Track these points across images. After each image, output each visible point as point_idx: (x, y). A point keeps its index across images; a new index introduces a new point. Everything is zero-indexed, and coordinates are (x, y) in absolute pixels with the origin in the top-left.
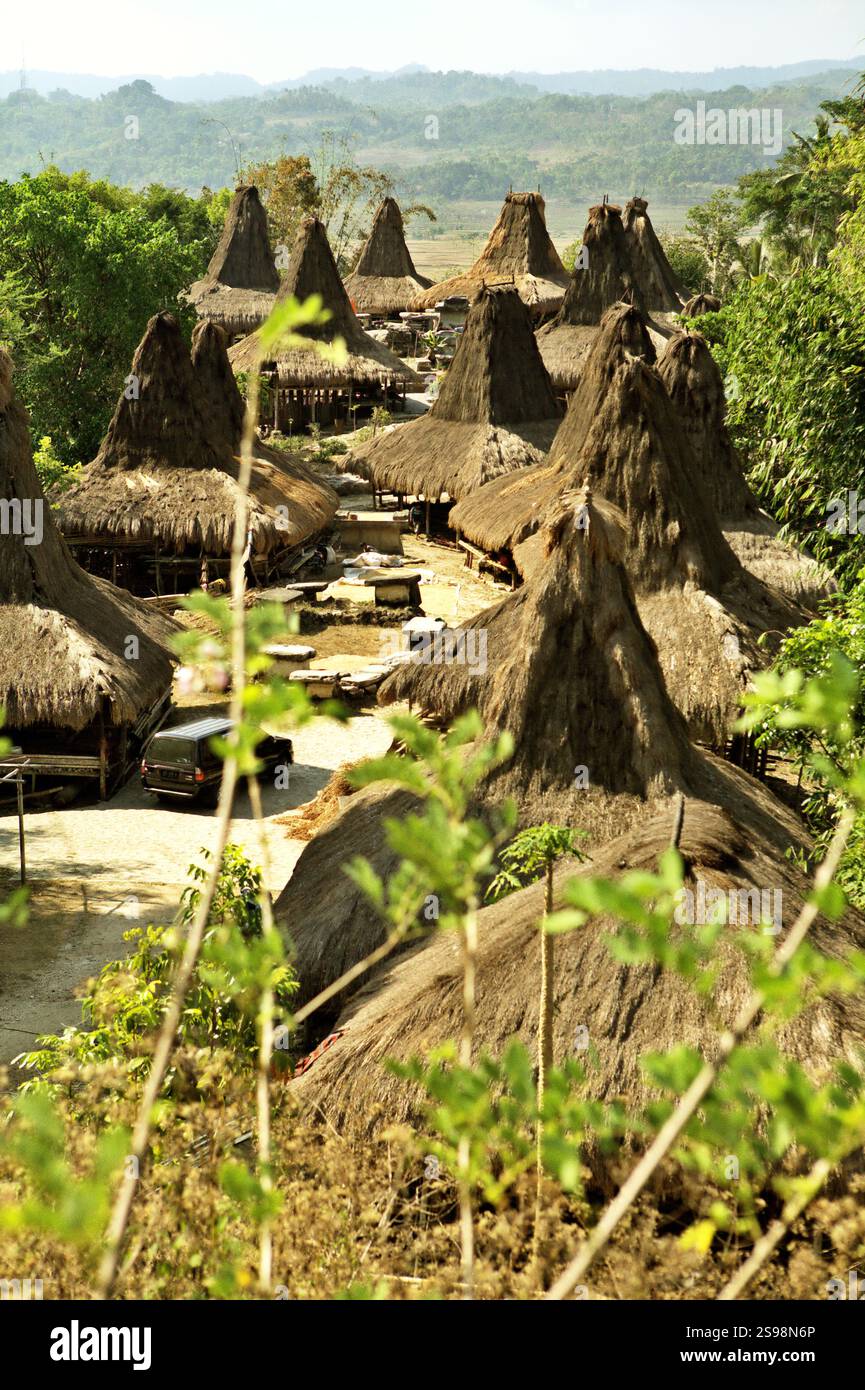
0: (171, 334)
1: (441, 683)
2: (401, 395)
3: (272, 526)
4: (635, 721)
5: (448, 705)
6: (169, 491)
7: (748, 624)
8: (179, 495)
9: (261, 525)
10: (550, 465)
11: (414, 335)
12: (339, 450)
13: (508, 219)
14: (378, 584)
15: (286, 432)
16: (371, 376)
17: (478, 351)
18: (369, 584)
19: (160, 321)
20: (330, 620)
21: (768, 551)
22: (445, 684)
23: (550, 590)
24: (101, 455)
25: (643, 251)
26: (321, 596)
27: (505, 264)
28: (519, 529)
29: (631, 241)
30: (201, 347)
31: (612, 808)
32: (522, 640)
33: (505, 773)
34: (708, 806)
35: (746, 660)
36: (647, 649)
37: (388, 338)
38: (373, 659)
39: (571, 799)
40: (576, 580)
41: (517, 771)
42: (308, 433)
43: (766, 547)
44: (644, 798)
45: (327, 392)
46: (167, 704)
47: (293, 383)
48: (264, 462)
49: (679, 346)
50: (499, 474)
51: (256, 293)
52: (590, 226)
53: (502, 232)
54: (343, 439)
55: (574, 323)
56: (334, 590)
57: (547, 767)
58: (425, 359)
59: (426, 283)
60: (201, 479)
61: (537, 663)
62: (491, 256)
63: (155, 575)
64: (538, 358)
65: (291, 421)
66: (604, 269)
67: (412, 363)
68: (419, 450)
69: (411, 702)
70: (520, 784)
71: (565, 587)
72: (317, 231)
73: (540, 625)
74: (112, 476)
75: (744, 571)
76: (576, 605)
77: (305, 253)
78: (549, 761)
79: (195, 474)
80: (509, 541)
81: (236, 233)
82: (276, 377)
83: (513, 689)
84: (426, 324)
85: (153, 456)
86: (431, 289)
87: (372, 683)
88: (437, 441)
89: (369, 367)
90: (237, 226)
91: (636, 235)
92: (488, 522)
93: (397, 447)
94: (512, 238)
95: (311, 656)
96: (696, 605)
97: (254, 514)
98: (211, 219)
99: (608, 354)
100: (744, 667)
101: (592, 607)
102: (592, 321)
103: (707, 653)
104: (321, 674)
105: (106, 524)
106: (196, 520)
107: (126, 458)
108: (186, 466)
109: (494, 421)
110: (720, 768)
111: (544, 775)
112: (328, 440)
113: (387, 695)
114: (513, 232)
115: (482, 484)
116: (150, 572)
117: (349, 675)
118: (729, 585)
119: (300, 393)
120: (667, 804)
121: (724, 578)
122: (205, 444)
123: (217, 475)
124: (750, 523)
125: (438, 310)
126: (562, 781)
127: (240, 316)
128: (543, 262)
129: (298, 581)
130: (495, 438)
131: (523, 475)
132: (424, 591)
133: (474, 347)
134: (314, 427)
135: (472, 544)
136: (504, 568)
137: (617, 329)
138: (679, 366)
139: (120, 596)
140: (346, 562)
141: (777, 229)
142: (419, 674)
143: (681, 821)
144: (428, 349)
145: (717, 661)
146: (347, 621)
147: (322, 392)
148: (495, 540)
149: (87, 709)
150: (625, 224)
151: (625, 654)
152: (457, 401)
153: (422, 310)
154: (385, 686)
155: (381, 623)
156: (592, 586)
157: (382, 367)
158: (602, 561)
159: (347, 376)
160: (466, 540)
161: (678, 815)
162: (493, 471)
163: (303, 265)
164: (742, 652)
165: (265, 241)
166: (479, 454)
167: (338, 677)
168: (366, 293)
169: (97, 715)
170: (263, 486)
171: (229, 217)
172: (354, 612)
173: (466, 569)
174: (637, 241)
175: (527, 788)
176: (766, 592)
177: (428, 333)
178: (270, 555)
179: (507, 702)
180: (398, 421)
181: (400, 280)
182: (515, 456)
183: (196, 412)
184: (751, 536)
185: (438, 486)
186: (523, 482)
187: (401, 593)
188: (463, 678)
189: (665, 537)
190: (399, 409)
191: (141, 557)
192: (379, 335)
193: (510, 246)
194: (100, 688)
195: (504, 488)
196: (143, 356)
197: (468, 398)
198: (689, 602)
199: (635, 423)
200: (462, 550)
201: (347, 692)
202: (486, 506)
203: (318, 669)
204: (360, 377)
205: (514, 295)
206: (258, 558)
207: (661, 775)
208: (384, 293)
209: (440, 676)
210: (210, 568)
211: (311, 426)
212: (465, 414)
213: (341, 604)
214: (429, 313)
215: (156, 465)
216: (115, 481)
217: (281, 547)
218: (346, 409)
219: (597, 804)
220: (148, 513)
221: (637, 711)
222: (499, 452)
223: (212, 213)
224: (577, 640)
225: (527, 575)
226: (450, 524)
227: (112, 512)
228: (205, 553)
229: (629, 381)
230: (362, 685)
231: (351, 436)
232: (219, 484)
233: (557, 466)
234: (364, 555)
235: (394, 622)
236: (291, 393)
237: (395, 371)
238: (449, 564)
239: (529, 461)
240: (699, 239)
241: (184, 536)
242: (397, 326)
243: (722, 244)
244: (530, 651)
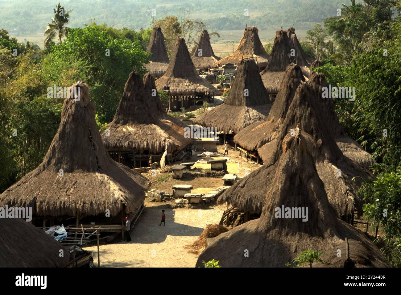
0: (137, 78)
1: (239, 197)
2: (212, 97)
3: (174, 143)
4: (319, 210)
5: (242, 205)
6: (138, 132)
7: (347, 175)
8: (141, 133)
9: (170, 143)
10: (269, 120)
11: (215, 76)
12: (192, 116)
13: (246, 36)
14: (212, 163)
15: (173, 110)
16: (202, 91)
17: (241, 81)
18: (209, 163)
19: (134, 74)
20: (196, 176)
21: (349, 149)
22: (241, 198)
23: (287, 164)
24: (114, 120)
25: (295, 46)
26: (192, 167)
27: (245, 51)
28: (260, 143)
29: (290, 42)
30: (146, 82)
31: (312, 242)
32: (277, 182)
33: (273, 230)
34: (357, 242)
35: (348, 187)
36: (321, 185)
37: (207, 77)
38: (212, 189)
39: (297, 239)
40: (296, 161)
41: (277, 229)
42: (181, 111)
43: (348, 147)
44: (323, 238)
45: (186, 97)
46: (142, 206)
47: (175, 94)
48: (169, 121)
49: (315, 78)
50: (250, 124)
51: (161, 63)
52: (277, 37)
53: (244, 40)
54: (193, 112)
55: (272, 71)
56: (197, 165)
57: (288, 227)
58: (219, 85)
59: (218, 59)
60: (149, 128)
61: (283, 190)
62: (241, 49)
63: (133, 161)
64: (262, 83)
65: (175, 107)
66: (281, 52)
67: (216, 86)
68: (221, 116)
69: (228, 204)
70: (279, 233)
71: (292, 163)
72: (182, 41)
73: (284, 177)
74: (118, 127)
75: (344, 156)
76: (297, 170)
77: (178, 49)
78: (288, 225)
79: (146, 126)
80: (256, 147)
81: (154, 43)
82: (169, 92)
83: (275, 200)
84: (219, 72)
85: (132, 120)
86: (220, 61)
87: (213, 197)
88: (227, 113)
89: (201, 88)
90: (154, 41)
91: (292, 40)
92: (248, 140)
93: (213, 115)
94: (248, 42)
95: (191, 188)
96: (328, 168)
97: (167, 139)
98: (144, 39)
99: (289, 81)
100: (347, 190)
101: (302, 170)
102: (283, 70)
103: (333, 185)
104: (195, 195)
105: (116, 144)
106: (147, 142)
107: (122, 121)
108: (143, 123)
109: (247, 105)
110: (348, 227)
111: (287, 230)
112: (188, 113)
113: (221, 201)
114: (248, 40)
115: (244, 127)
116: (132, 160)
117: (204, 195)
118: (339, 161)
119: (177, 97)
120: (331, 240)
121: (337, 159)
122: (150, 116)
123: (154, 126)
124: (342, 139)
125: (223, 67)
126: (293, 232)
127: (156, 71)
128: (259, 49)
129: (183, 162)
130: (248, 111)
131: (259, 124)
132: (228, 164)
133: (239, 80)
134: (183, 109)
135: (242, 148)
136: (254, 156)
137: (292, 73)
138: (316, 85)
139: (126, 169)
140: (198, 155)
141: (339, 37)
142: (231, 194)
143: (349, 247)
144: (221, 81)
145: (337, 188)
146: (202, 176)
147: (185, 97)
148: (251, 146)
149: (117, 208)
150: (288, 36)
151: (314, 187)
152: (234, 98)
153: (217, 68)
154: (219, 199)
155: (214, 176)
156: (302, 162)
157: (206, 88)
158: (305, 154)
159: (194, 91)
160: (240, 147)
161: (347, 245)
162: (248, 122)
163: (178, 53)
164: (346, 185)
166: (243, 117)
167: (201, 195)
168: (200, 62)
169: (121, 210)
170: (169, 129)
171: (152, 38)
172: (204, 173)
173: (240, 157)
174: (292, 43)
175: (281, 235)
176: (353, 163)
177: (220, 76)
178: (173, 153)
179: (273, 204)
180: (212, 106)
181: (209, 58)
182: (255, 117)
183: (147, 105)
184: (343, 143)
185: (228, 128)
186: (259, 126)
187: (220, 166)
188: (247, 195)
189: (317, 144)
190: (212, 102)
191: (129, 155)
192: (203, 76)
193: (247, 45)
194: (122, 201)
195: (253, 128)
196: (128, 86)
197: (238, 98)
198: (326, 167)
199: (305, 105)
200: (239, 150)
201: (204, 201)
202: (247, 135)
203: (193, 193)
204: (198, 91)
205: (253, 61)
206: (169, 154)
207: (329, 230)
208: (204, 62)
209: (239, 195)
210: (153, 158)
211: (182, 108)
212: (237, 103)
213: (199, 170)
214: (220, 69)
215: (133, 123)
216: (119, 129)
217: (176, 150)
218: (194, 102)
219: (306, 240)
220: (130, 140)
221: (320, 207)
222: (250, 116)
223: (144, 37)
224: (297, 182)
225: (264, 158)
226: (234, 141)
227: (118, 140)
228: (150, 153)
229: (302, 90)
230: (209, 198)
231: (196, 111)
232: (155, 129)
233: (271, 120)
234: (205, 153)
235: (218, 176)
236: (174, 97)
237: (210, 89)
238: (234, 155)
239: (260, 119)
240: (311, 41)
241: (143, 147)
242: (209, 73)
243: (319, 42)
244: (280, 186)
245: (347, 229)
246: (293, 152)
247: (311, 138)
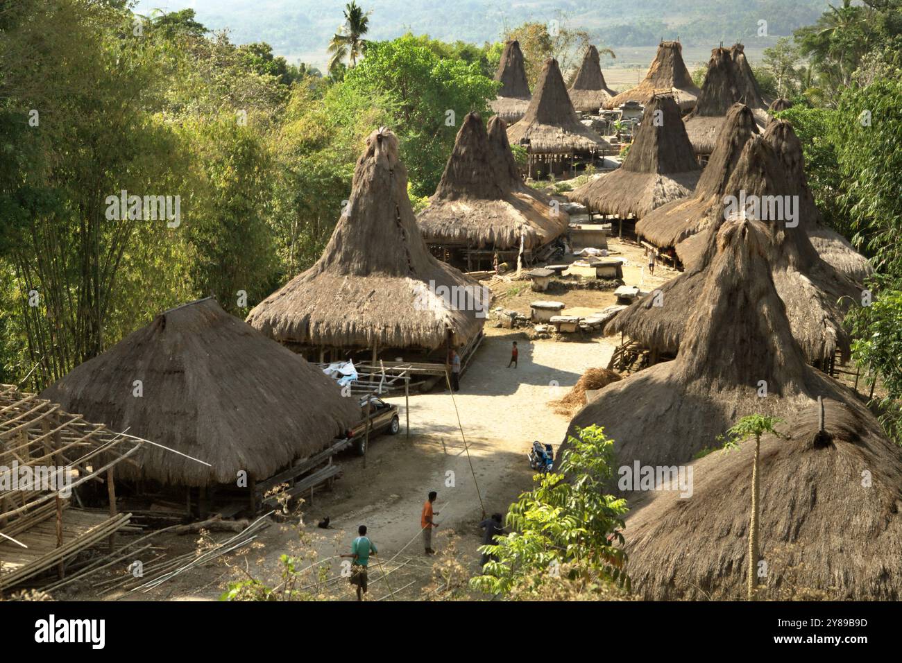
0: (476, 124)
1: (641, 324)
2: (601, 157)
3: (535, 233)
4: (775, 349)
5: (646, 338)
6: (476, 213)
7: (826, 292)
8: (481, 215)
9: (528, 232)
10: (696, 197)
11: (608, 123)
12: (567, 189)
13: (661, 56)
14: (598, 266)
15: (535, 178)
16: (584, 147)
17: (651, 132)
18: (593, 266)
19: (471, 118)
20: (570, 287)
21: (830, 248)
22: (644, 325)
23: (724, 272)
24: (437, 192)
25: (743, 74)
26: (565, 273)
27: (659, 82)
28: (679, 235)
29: (735, 68)
30: (492, 130)
31: (761, 401)
32: (707, 301)
33: (696, 379)
34: (838, 404)
35: (826, 313)
36: (780, 307)
37: (593, 124)
38: (597, 310)
39: (736, 395)
40: (739, 266)
41: (704, 378)
42: (548, 179)
43: (829, 246)
44: (781, 396)
45: (558, 156)
46: (480, 335)
47: (540, 151)
48: (528, 196)
49: (776, 128)
50: (664, 203)
51: (517, 100)
52: (712, 60)
53: (658, 64)
54: (569, 182)
55: (703, 115)
56: (573, 269)
57: (722, 376)
58: (614, 137)
59: (613, 94)
60: (494, 206)
61: (716, 315)
62: (651, 78)
63: (467, 261)
64: (685, 136)
65: (539, 172)
66: (720, 84)
67: (607, 139)
68: (616, 189)
69: (623, 335)
70: (706, 386)
71: (733, 271)
72: (553, 64)
73: (718, 292)
74: (443, 204)
75: (822, 261)
76: (740, 281)
77: (547, 77)
78: (723, 372)
79: (490, 203)
80: (673, 241)
81: (506, 67)
82: (530, 147)
83: (701, 330)
84: (614, 117)
85: (467, 193)
86: (616, 97)
87: (597, 323)
88: (626, 184)
89: (583, 142)
90: (507, 63)
91: (739, 65)
92: (659, 230)
93: (602, 186)
94: (664, 67)
95: (562, 307)
96: (794, 280)
97: (524, 226)
98: (490, 60)
99: (731, 133)
100: (824, 317)
101: (749, 282)
102: (722, 114)
103: (801, 309)
104: (569, 318)
105: (440, 232)
106: (491, 229)
107: (451, 194)
108: (485, 198)
109: (660, 172)
110: (823, 378)
111: (720, 381)
112: (561, 183)
113: (610, 331)
114: (664, 63)
115: (654, 209)
116: (465, 259)
117: (584, 319)
118: (813, 268)
119: (543, 156)
120: (795, 400)
121: (810, 264)
122: (496, 186)
123: (502, 203)
124: (819, 231)
125: (621, 108)
126: (731, 384)
127: (508, 113)
128: (682, 79)
129: (549, 264)
130: (660, 182)
131: (679, 203)
132: (624, 269)
133: (648, 130)
134: (552, 176)
135: (650, 243)
136: (669, 257)
137: (736, 119)
138: (777, 140)
139: (455, 273)
140: (575, 253)
141: (819, 60)
142: (629, 319)
143: (823, 412)
144: (616, 131)
145: (808, 313)
146: (580, 287)
147: (555, 156)
148: (664, 241)
149: (439, 337)
150: (732, 58)
151: (769, 311)
152: (638, 160)
153: (611, 109)
154: (608, 326)
155: (600, 289)
156: (749, 269)
157: (591, 141)
158: (755, 256)
159: (571, 146)
160: (646, 241)
161: (820, 408)
162: (660, 201)
164: (823, 309)
165: (523, 71)
166: (652, 191)
167: (578, 320)
168: (581, 100)
169: (445, 341)
170: (528, 209)
171: (503, 59)
172: (584, 282)
173: (645, 258)
174: (739, 69)
175: (710, 388)
176: (836, 273)
177: (616, 122)
178: (533, 249)
179: (698, 338)
180: (600, 172)
181: (598, 92)
182: (672, 192)
183: (492, 169)
184: (820, 239)
185: (627, 209)
186: (679, 208)
187: (612, 271)
188: (655, 321)
189: (776, 240)
190: (601, 165)
191: (460, 250)
192: (587, 123)
193: (663, 72)
194: (447, 325)
195: (668, 210)
196: (462, 136)
197: (645, 159)
198: (790, 278)
199: (757, 173)
200: (643, 247)
201: (583, 329)
202: (658, 221)
203: (564, 316)
204: (578, 147)
205: (671, 99)
206: (527, 251)
207: (791, 382)
208: (589, 99)
209: (641, 320)
210: (499, 256)
211: (550, 175)
212: (642, 168)
213: (576, 277)
214: (616, 110)
215: (468, 197)
216: (446, 207)
217: (539, 245)
218: (570, 166)
219: (753, 399)
220: (464, 225)
221: (777, 344)
222: (663, 190)
223: (491, 56)
224: (740, 302)
225: (685, 261)
226: (636, 231)
227: (444, 225)
228: (496, 248)
229: (754, 148)
230: (592, 325)
231: (573, 181)
232: (504, 209)
233: (700, 198)
234: (586, 249)
235: (607, 288)
236: (538, 156)
237: (598, 143)
238: (636, 254)
239: (681, 195)
240: (771, 67)
241: (484, 238)
242: (597, 118)
243: (784, 69)
244: (711, 308)
245: (822, 382)
246: (735, 252)
247: (765, 229)
